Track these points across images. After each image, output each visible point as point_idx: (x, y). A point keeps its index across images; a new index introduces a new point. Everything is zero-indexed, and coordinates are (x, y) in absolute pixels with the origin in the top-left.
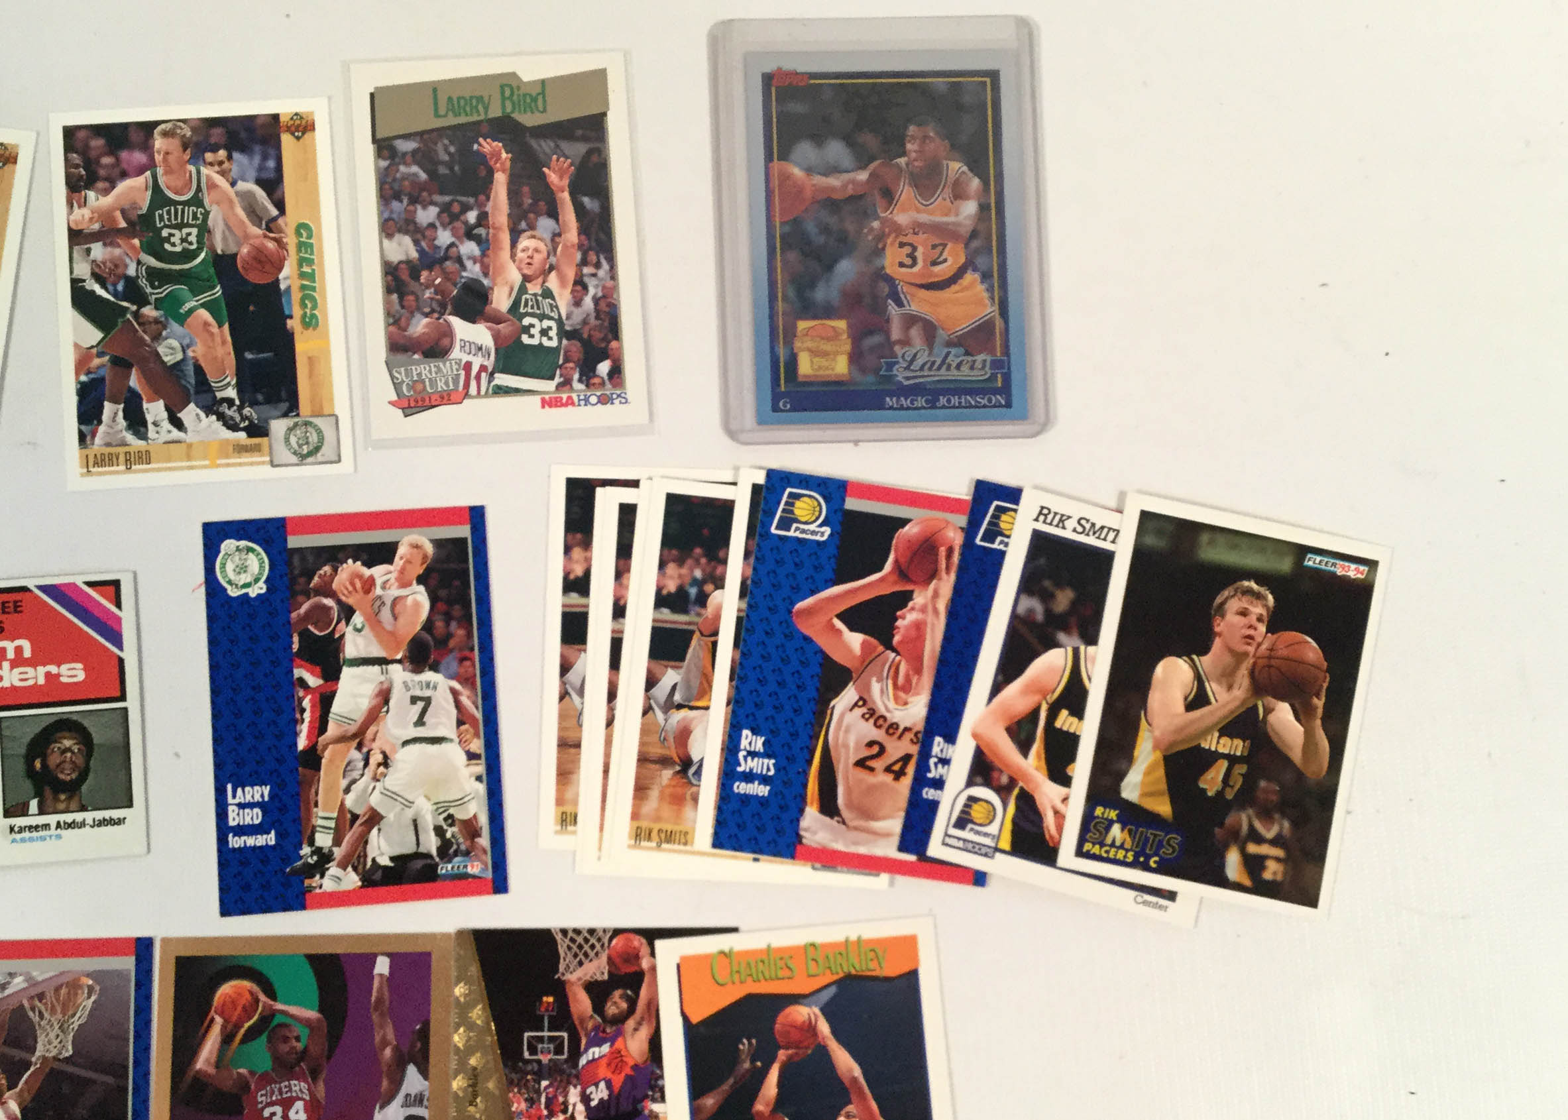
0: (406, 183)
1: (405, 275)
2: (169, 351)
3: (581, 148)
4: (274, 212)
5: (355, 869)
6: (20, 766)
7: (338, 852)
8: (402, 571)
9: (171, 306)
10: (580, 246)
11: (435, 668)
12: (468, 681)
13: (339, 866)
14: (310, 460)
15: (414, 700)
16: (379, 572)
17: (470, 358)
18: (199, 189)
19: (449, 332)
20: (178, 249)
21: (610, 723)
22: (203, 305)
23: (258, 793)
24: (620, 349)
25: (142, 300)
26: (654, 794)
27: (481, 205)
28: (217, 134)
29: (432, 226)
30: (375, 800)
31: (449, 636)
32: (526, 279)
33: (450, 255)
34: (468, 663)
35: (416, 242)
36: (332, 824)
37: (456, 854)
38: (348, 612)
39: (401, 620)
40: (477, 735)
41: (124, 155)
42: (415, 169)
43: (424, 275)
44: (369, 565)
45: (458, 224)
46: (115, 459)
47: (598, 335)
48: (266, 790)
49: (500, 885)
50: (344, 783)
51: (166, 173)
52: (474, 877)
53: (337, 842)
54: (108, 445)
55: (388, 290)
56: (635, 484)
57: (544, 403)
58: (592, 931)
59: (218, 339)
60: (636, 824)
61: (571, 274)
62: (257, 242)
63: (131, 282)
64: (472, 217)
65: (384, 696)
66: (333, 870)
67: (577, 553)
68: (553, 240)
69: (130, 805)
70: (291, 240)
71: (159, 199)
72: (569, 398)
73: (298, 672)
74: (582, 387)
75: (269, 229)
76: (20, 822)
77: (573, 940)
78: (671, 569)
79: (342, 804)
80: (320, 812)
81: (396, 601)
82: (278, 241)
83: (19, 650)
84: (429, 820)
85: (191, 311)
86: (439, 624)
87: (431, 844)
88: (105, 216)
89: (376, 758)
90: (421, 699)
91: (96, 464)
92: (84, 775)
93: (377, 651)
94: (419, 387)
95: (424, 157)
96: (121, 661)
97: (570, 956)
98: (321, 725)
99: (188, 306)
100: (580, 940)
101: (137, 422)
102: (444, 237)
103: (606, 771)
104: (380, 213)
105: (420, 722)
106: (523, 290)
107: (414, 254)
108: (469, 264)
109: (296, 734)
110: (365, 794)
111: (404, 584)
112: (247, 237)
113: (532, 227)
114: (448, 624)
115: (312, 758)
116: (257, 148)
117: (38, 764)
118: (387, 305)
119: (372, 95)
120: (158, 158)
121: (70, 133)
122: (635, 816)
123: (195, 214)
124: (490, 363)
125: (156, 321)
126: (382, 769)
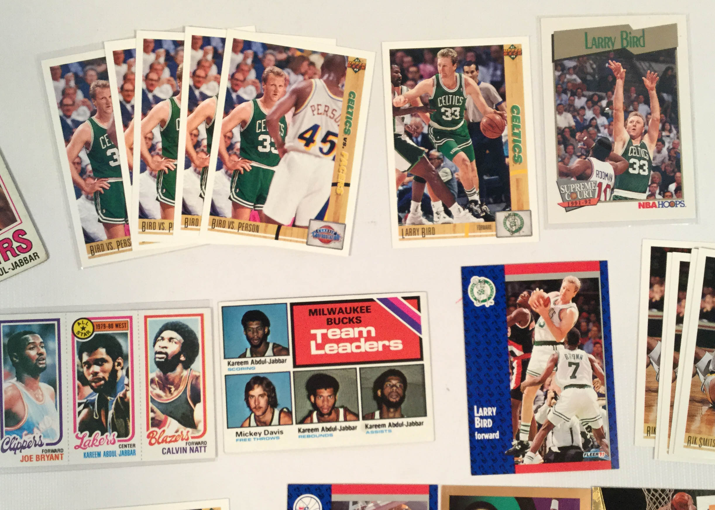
0: (570, 85)
1: (568, 135)
2: (445, 174)
3: (662, 67)
4: (500, 99)
5: (540, 453)
6: (370, 394)
7: (531, 444)
8: (565, 295)
9: (445, 150)
10: (661, 121)
11: (581, 348)
12: (598, 355)
13: (532, 451)
14: (516, 234)
15: (570, 364)
16: (552, 295)
17: (601, 180)
18: (461, 86)
19: (590, 166)
20: (450, 119)
21: (674, 379)
22: (463, 150)
23: (490, 411)
24: (681, 177)
25: (431, 147)
26: (698, 419)
27: (609, 97)
28: (470, 56)
29: (583, 108)
30: (550, 417)
31: (589, 330)
32: (632, 138)
33: (592, 124)
34: (598, 345)
35: (574, 117)
36: (528, 429)
37: (592, 447)
38: (536, 316)
39: (564, 321)
40: (603, 384)
41: (422, 66)
42: (574, 77)
43: (578, 135)
44: (547, 291)
45: (596, 107)
46: (416, 232)
47: (669, 169)
48: (494, 410)
49: (614, 464)
50: (534, 407)
51: (445, 76)
52: (602, 460)
53: (531, 438)
54: (413, 224)
55: (559, 143)
56: (689, 251)
57: (640, 206)
58: (663, 491)
59: (470, 169)
60: (688, 435)
61: (656, 135)
62: (490, 116)
63: (425, 137)
64: (604, 103)
65: (555, 362)
66: (529, 453)
67: (656, 287)
68: (647, 117)
69: (425, 415)
70: (508, 115)
71: (440, 91)
72: (654, 203)
73: (511, 348)
74: (660, 197)
75: (497, 109)
76: (370, 422)
77: (653, 495)
78: (708, 298)
79: (533, 419)
80: (522, 422)
81: (561, 311)
82: (502, 115)
83: (369, 332)
84: (578, 429)
85: (456, 153)
86: (584, 324)
87: (579, 441)
88: (412, 100)
89: (551, 394)
90: (574, 364)
91: (407, 234)
92: (402, 399)
93: (551, 338)
94: (574, 196)
95: (579, 70)
96: (421, 339)
97: (651, 503)
98: (522, 376)
99: (454, 150)
100: (657, 495)
101: (428, 212)
102: (589, 114)
103: (672, 406)
104: (556, 101)
105: (573, 376)
106: (630, 144)
107: (573, 123)
108: (602, 129)
109: (509, 381)
110: (545, 414)
111: (565, 302)
112: (485, 112)
113: (636, 110)
114: (588, 325)
115: (518, 394)
116: (492, 64)
117: (379, 393)
118: (558, 150)
119: (553, 36)
120: (440, 68)
121: (393, 53)
122: (688, 430)
123: (458, 100)
124: (612, 183)
125: (438, 158)
126: (554, 400)
